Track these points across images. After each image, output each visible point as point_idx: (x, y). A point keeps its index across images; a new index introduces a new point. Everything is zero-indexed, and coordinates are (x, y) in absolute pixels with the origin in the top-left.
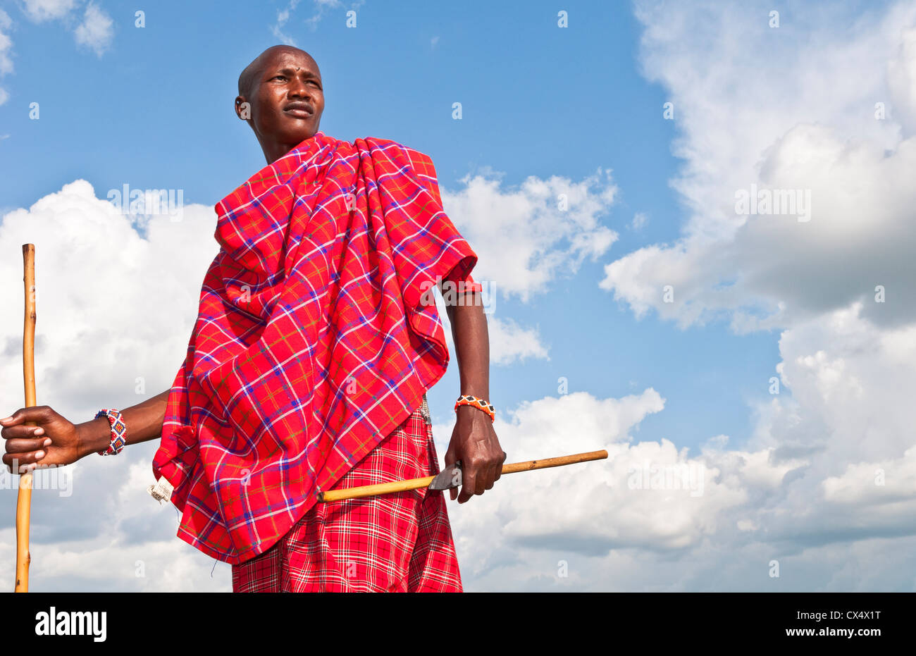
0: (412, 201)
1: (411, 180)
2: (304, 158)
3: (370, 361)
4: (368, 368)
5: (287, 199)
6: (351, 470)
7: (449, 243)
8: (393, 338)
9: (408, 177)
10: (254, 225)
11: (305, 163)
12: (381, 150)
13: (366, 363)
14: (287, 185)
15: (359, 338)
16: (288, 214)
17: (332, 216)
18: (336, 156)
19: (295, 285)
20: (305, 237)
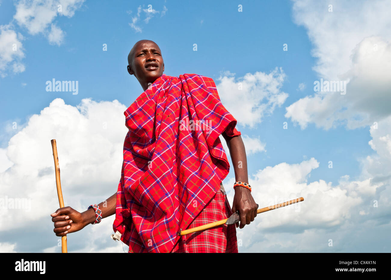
0: (206, 99)
1: (205, 90)
2: (158, 87)
3: (196, 172)
4: (196, 175)
5: (153, 106)
6: (194, 220)
7: (224, 116)
8: (205, 161)
9: (203, 89)
10: (141, 119)
11: (159, 89)
12: (190, 79)
13: (194, 173)
14: (152, 100)
15: (190, 162)
16: (154, 112)
17: (172, 111)
18: (172, 84)
19: (160, 144)
20: (162, 122)
